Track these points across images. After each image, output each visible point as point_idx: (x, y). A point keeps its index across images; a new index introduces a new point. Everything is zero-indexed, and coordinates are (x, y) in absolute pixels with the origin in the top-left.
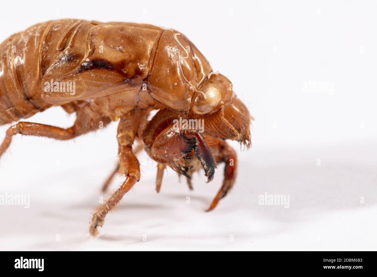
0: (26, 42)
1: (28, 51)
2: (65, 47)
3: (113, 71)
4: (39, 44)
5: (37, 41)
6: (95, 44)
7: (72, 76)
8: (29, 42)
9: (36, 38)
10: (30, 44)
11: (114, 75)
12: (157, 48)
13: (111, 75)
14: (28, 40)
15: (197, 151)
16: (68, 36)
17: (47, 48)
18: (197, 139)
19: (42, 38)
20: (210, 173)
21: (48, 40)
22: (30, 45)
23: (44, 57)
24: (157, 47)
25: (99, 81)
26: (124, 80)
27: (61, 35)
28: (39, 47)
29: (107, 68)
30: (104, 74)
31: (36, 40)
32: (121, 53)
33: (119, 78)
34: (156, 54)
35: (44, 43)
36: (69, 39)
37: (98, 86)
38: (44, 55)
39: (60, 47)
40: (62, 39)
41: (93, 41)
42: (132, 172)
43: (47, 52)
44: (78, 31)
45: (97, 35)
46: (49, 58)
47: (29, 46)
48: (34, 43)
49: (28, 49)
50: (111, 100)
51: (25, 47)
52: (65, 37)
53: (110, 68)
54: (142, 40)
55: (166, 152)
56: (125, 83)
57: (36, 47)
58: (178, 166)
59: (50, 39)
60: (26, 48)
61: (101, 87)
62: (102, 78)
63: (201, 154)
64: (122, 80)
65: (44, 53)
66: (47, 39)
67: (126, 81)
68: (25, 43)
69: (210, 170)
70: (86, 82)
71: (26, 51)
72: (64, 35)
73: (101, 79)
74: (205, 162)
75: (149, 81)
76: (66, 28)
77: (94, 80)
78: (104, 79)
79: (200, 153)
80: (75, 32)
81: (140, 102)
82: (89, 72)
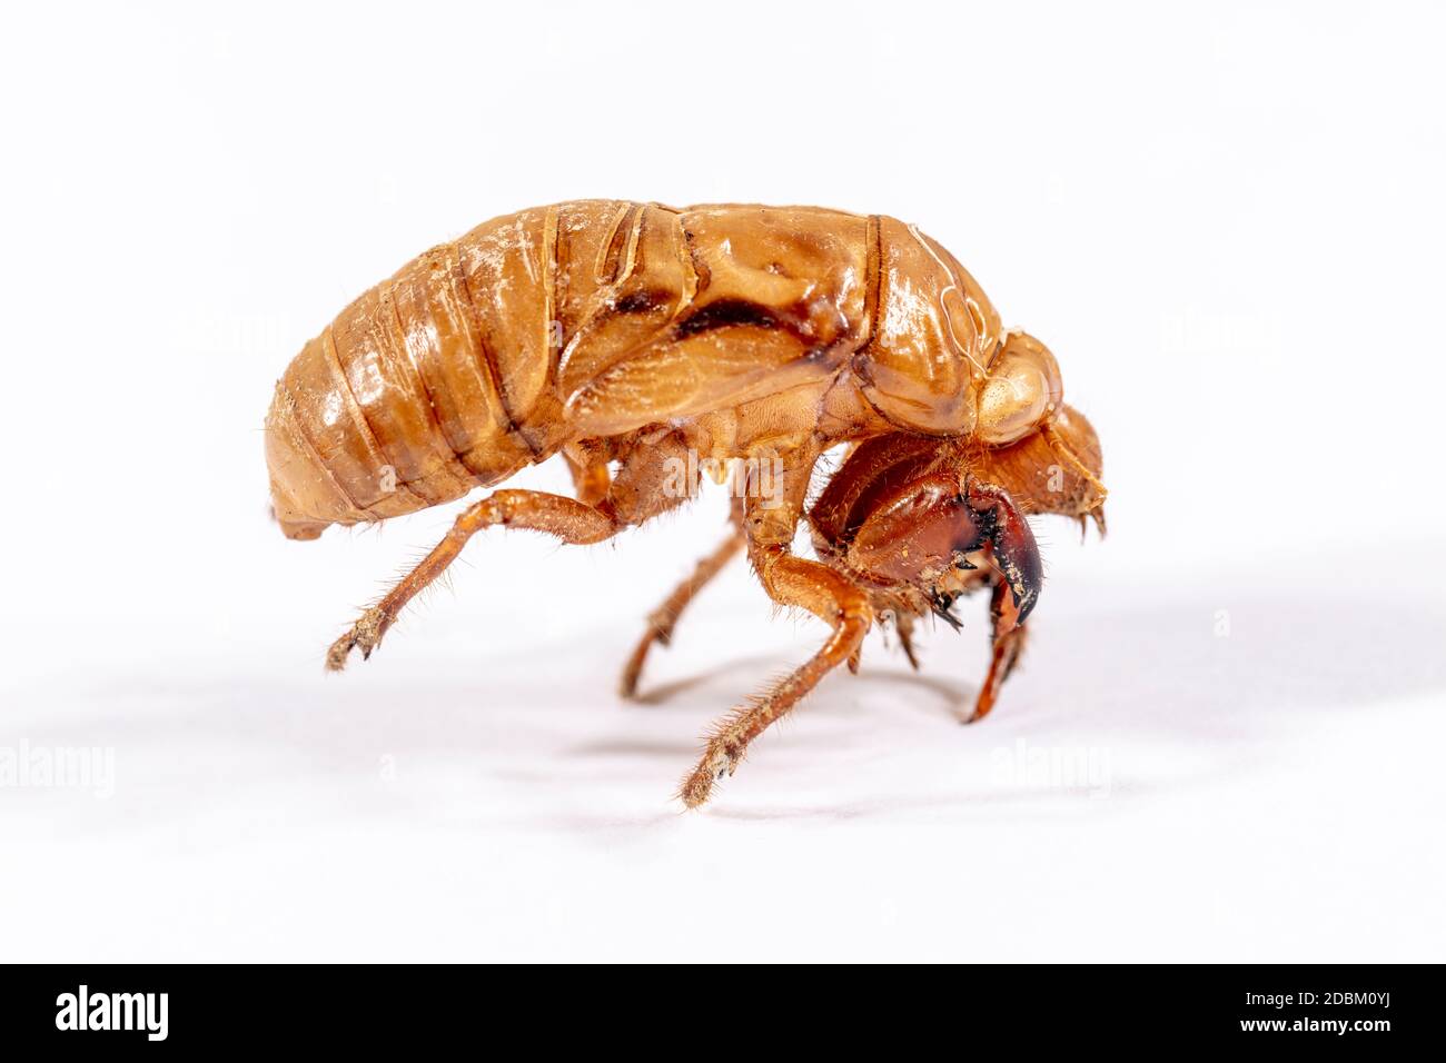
0: (500, 268)
1: (511, 289)
2: (618, 273)
3: (777, 330)
4: (541, 268)
5: (530, 261)
6: (706, 259)
7: (659, 351)
8: (507, 264)
9: (525, 253)
10: (511, 272)
11: (781, 341)
12: (881, 263)
13: (772, 342)
14: (503, 261)
15: (1001, 542)
16: (618, 242)
17: (567, 277)
18: (1003, 509)
19: (542, 253)
20: (1025, 604)
21: (563, 258)
22: (514, 274)
23: (563, 303)
24: (881, 260)
25: (738, 359)
26: (807, 353)
27: (598, 241)
28: (541, 276)
29: (759, 323)
30: (748, 339)
31: (526, 259)
32: (789, 280)
33: (794, 349)
34: (880, 277)
35: (553, 265)
36: (623, 250)
37: (735, 374)
38: (561, 299)
39: (605, 273)
40: (606, 251)
41: (696, 253)
42: (850, 608)
43: (568, 289)
44: (643, 228)
45: (704, 235)
46: (577, 305)
47: (512, 277)
48: (524, 268)
49: (509, 283)
50: (746, 418)
51: (499, 280)
52: (611, 246)
53: (767, 322)
54: (835, 242)
55: (905, 553)
56: (810, 360)
57: (532, 279)
58: (930, 591)
59: (569, 253)
60: (504, 282)
61: (744, 377)
62: (747, 352)
63: (1012, 551)
64: (801, 355)
65: (560, 294)
66: (560, 253)
67: (812, 356)
68: (494, 270)
69: (1028, 595)
70: (700, 366)
71: (504, 290)
72: (606, 241)
73: (740, 353)
74: (1019, 574)
75: (873, 354)
76: (603, 222)
77: (726, 359)
78: (753, 352)
79: (1009, 549)
80: (636, 231)
81: (827, 417)
82: (708, 338)
